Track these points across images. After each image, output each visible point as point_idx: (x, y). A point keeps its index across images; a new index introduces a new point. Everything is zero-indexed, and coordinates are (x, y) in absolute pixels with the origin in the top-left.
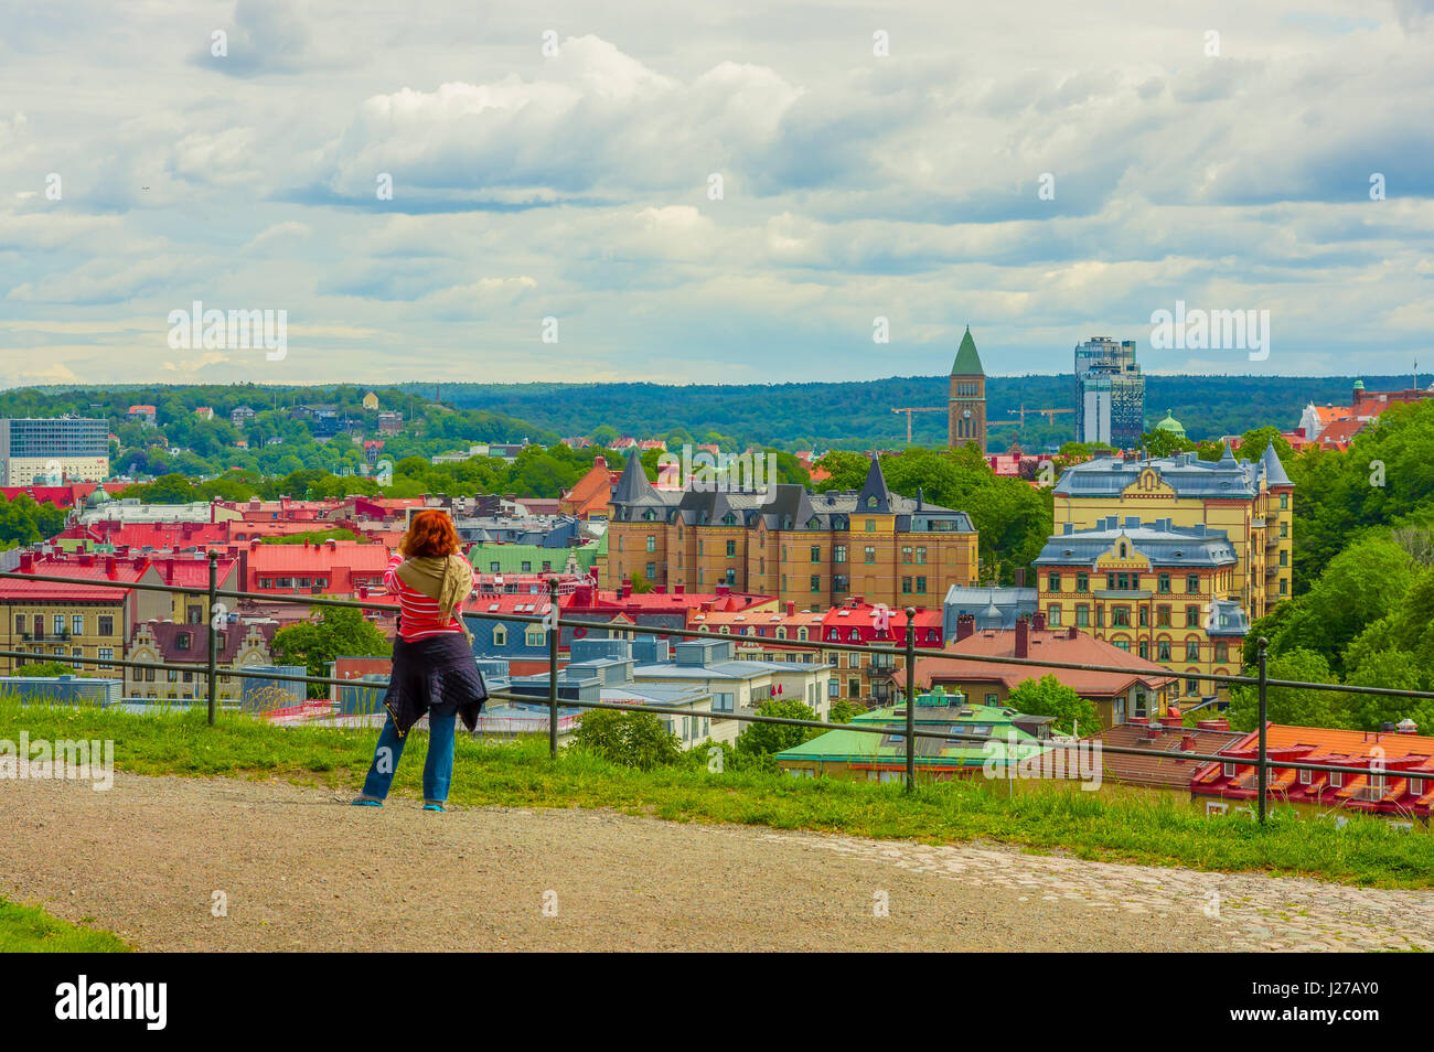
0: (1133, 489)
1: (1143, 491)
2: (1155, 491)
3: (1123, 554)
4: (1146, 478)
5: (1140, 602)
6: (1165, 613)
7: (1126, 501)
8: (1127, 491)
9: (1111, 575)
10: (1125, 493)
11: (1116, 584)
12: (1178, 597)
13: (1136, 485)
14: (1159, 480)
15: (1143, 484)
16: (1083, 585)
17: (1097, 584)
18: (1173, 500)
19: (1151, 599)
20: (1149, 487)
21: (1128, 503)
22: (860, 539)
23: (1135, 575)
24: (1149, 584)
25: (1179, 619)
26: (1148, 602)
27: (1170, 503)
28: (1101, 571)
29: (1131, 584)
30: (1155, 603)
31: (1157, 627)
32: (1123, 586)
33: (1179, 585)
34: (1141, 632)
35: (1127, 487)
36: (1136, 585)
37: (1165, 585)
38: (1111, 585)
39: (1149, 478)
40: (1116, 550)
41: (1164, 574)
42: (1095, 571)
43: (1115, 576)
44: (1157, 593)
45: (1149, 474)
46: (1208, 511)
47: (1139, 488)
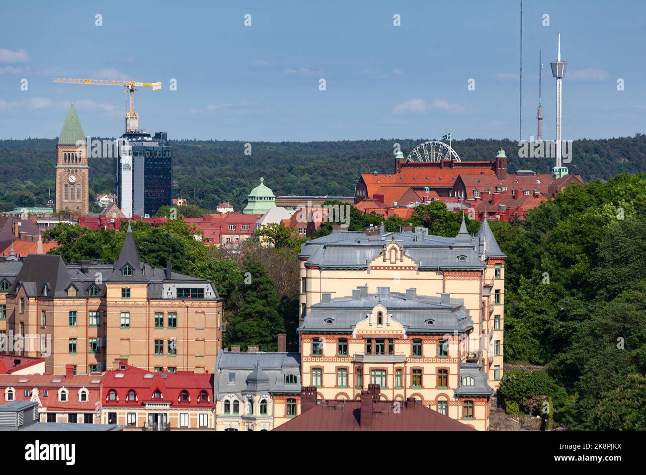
0: (379, 262)
1: (388, 263)
2: (399, 264)
3: (380, 321)
4: (390, 251)
5: (396, 365)
6: (418, 374)
7: (372, 272)
8: (374, 264)
9: (369, 340)
10: (371, 265)
11: (373, 349)
12: (430, 361)
13: (382, 257)
14: (403, 253)
15: (387, 256)
16: (343, 349)
17: (356, 348)
18: (415, 272)
19: (405, 362)
20: (393, 260)
21: (374, 274)
22: (116, 306)
23: (391, 340)
24: (403, 349)
25: (430, 380)
26: (402, 365)
27: (413, 274)
28: (361, 337)
29: (387, 349)
30: (409, 366)
31: (411, 388)
32: (380, 350)
33: (430, 349)
34: (397, 392)
35: (374, 259)
36: (391, 349)
37: (417, 351)
38: (369, 350)
39: (393, 251)
40: (374, 317)
41: (417, 339)
42: (354, 337)
43: (374, 342)
44: (410, 357)
45: (394, 248)
46: (447, 282)
47: (384, 261)
